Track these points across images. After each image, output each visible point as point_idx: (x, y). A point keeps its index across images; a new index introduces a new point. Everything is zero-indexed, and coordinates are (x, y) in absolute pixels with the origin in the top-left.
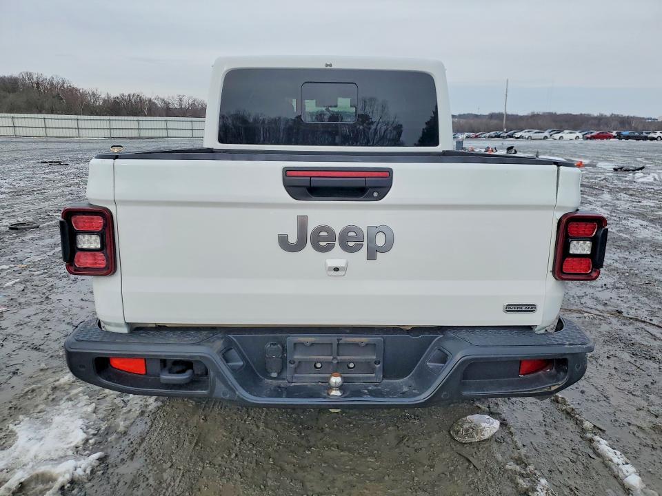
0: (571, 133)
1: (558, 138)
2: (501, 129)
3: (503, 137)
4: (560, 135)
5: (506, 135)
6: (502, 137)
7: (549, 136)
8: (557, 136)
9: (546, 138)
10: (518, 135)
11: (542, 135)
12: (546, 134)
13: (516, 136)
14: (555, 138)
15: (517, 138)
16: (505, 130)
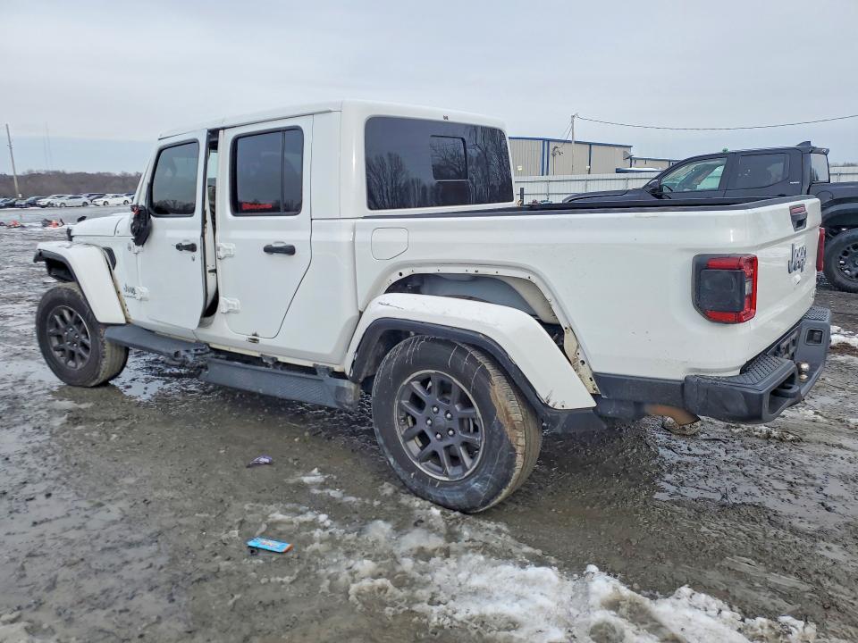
0: (117, 197)
1: (101, 203)
2: (14, 196)
3: (21, 206)
4: (104, 199)
5: (24, 203)
6: (18, 206)
7: (89, 202)
8: (100, 201)
9: (85, 204)
10: (44, 201)
11: (80, 201)
12: (84, 199)
13: (41, 204)
14: (98, 203)
15: (43, 207)
16: (20, 196)
